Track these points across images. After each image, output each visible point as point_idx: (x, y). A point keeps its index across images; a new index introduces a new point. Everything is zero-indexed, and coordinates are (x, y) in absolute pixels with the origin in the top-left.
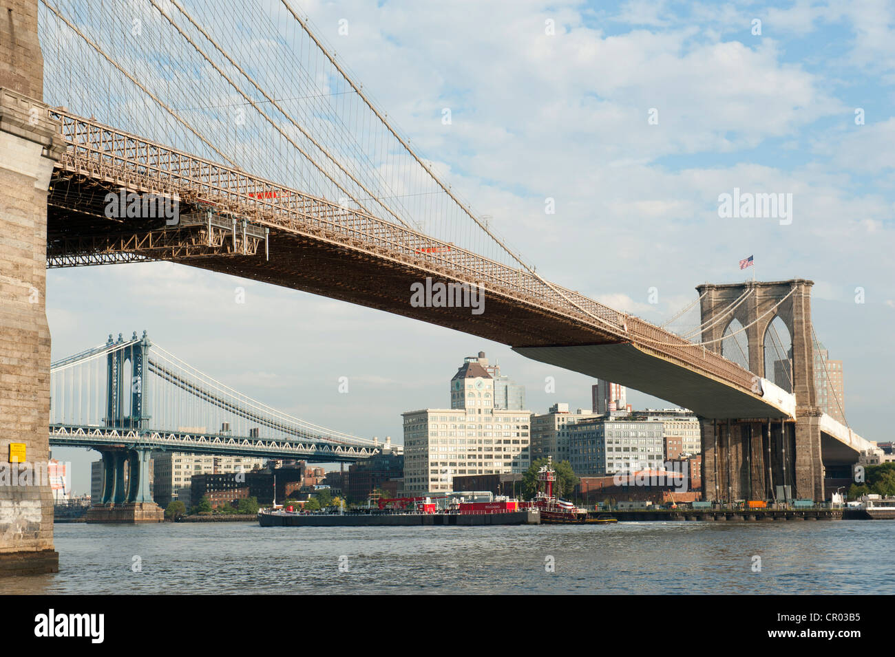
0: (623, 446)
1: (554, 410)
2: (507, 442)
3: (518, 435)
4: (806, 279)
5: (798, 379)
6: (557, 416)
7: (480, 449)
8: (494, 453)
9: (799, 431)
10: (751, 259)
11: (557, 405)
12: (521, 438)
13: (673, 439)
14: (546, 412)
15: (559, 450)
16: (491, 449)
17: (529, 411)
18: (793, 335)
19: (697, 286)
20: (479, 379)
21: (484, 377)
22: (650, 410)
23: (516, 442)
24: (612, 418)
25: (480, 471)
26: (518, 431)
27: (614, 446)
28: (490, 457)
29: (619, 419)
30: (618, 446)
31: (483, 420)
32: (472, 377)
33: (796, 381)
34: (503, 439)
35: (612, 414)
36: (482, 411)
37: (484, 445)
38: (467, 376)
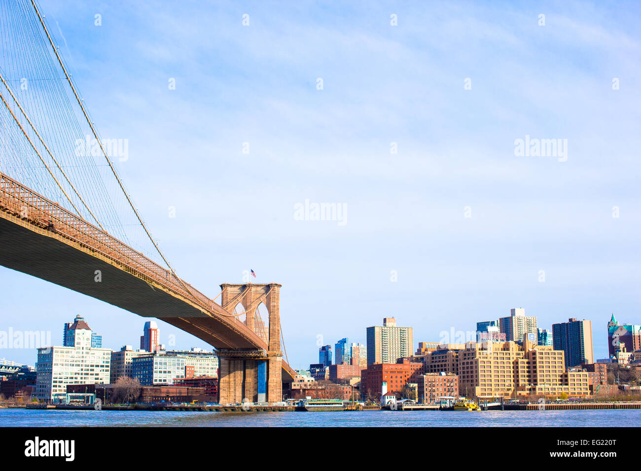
0: (163, 370)
1: (124, 349)
2: (97, 366)
3: (104, 362)
4: (278, 283)
5: (272, 336)
6: (126, 352)
7: (82, 370)
8: (90, 372)
9: (271, 364)
10: (252, 271)
11: (126, 346)
12: (105, 364)
13: (190, 367)
14: (119, 350)
15: (126, 371)
16: (88, 370)
17: (110, 349)
18: (270, 313)
19: (221, 284)
20: (83, 330)
21: (86, 329)
22: (175, 351)
23: (102, 366)
24: (158, 355)
25: (81, 382)
26: (103, 360)
27: (159, 370)
28: (87, 374)
29: (161, 355)
30: (160, 370)
31: (84, 353)
32: (80, 329)
33: (271, 337)
34: (95, 364)
35: (157, 352)
36: (84, 348)
37: (84, 368)
38: (77, 328)
